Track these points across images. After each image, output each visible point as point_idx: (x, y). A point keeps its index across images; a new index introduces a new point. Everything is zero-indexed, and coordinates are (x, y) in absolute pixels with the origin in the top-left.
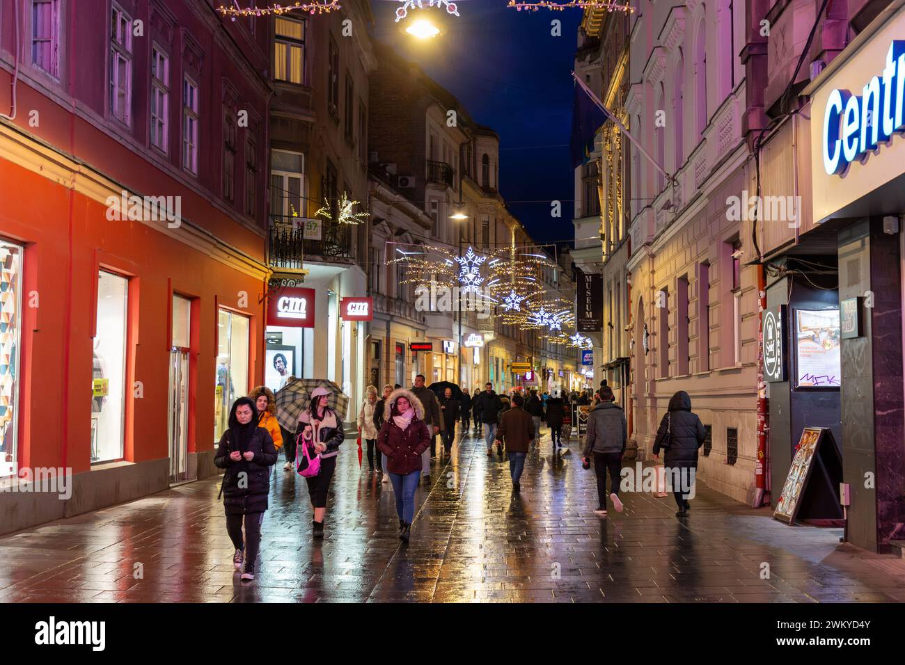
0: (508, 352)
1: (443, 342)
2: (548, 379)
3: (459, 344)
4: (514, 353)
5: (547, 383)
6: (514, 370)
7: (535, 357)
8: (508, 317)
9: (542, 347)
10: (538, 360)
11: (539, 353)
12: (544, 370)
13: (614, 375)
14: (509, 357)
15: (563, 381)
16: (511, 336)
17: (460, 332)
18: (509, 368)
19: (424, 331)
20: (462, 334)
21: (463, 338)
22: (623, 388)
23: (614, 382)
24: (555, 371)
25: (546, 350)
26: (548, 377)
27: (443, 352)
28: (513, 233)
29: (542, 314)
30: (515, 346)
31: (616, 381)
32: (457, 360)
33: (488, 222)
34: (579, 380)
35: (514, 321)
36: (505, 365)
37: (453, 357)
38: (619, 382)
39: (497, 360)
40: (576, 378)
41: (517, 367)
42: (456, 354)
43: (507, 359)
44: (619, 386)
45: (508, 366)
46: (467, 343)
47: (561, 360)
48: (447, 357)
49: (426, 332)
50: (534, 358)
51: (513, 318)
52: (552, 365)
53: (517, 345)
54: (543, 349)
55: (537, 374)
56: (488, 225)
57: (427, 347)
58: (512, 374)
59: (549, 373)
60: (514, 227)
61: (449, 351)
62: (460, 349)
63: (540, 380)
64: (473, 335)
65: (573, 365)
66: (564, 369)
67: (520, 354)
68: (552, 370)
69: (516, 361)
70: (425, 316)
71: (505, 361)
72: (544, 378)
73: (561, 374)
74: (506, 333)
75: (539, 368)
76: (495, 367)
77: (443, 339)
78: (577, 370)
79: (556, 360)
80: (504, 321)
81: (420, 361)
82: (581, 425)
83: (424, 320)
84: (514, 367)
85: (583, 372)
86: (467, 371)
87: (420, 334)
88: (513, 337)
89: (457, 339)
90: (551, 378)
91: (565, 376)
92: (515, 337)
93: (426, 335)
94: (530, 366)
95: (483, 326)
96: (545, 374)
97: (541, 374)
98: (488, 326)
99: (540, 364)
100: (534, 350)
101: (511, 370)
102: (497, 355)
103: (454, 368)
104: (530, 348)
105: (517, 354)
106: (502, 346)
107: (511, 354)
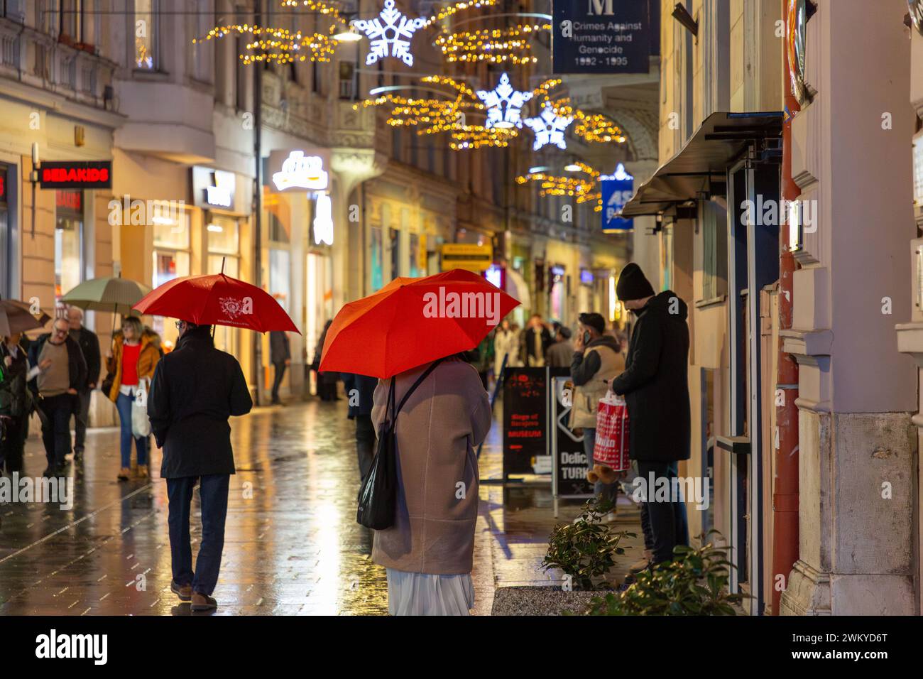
0: (430, 215)
1: (190, 172)
2: (550, 291)
3: (256, 180)
4: (449, 220)
5: (549, 302)
6: (447, 265)
7: (513, 232)
9: (534, 209)
10: (524, 241)
11: (526, 224)
12: (539, 269)
13: (698, 240)
14: (433, 229)
15: (591, 297)
16: (439, 169)
17: (257, 147)
18: (433, 260)
19: (111, 130)
20: (265, 152)
21: (267, 166)
22: (741, 301)
23: (698, 277)
25: (546, 217)
26: (552, 284)
27: (190, 200)
29: (505, 97)
30: (453, 202)
31: (707, 269)
32: (248, 229)
35: (422, 115)
36: (421, 251)
37: (237, 219)
38: (722, 273)
39: (395, 235)
41: (458, 257)
42: (244, 208)
43: (428, 236)
44: (722, 292)
45: (429, 254)
46: (281, 180)
47: (588, 245)
48: (208, 217)
49: (115, 134)
50: (508, 235)
51: (418, 107)
52: (562, 254)
53: (458, 200)
54: (538, 214)
55: (517, 277)
57: (91, 175)
59: (552, 276)
61: (212, 199)
62: (256, 197)
63: (525, 291)
64: (296, 156)
65: (618, 256)
66: (596, 265)
67: (470, 222)
68: (563, 267)
69: (455, 241)
70: (118, 86)
71: (422, 240)
72: (540, 288)
73: (588, 277)
74: (422, 163)
75: (525, 263)
76: (387, 257)
77: (188, 160)
79: (574, 242)
80: (395, 117)
81: (92, 224)
82: (567, 458)
83: (108, 94)
84: (447, 257)
86: (291, 264)
87: (90, 137)
88: (446, 174)
89: (250, 166)
90: (558, 289)
92: (453, 176)
93: (116, 143)
94: (498, 255)
95: (344, 135)
96: (542, 277)
97: (533, 277)
98: (356, 137)
99: (527, 251)
100: (512, 213)
101: (440, 264)
102: (395, 222)
103: (239, 252)
104: (501, 211)
105: (459, 223)
106: (410, 199)
107: (440, 221)
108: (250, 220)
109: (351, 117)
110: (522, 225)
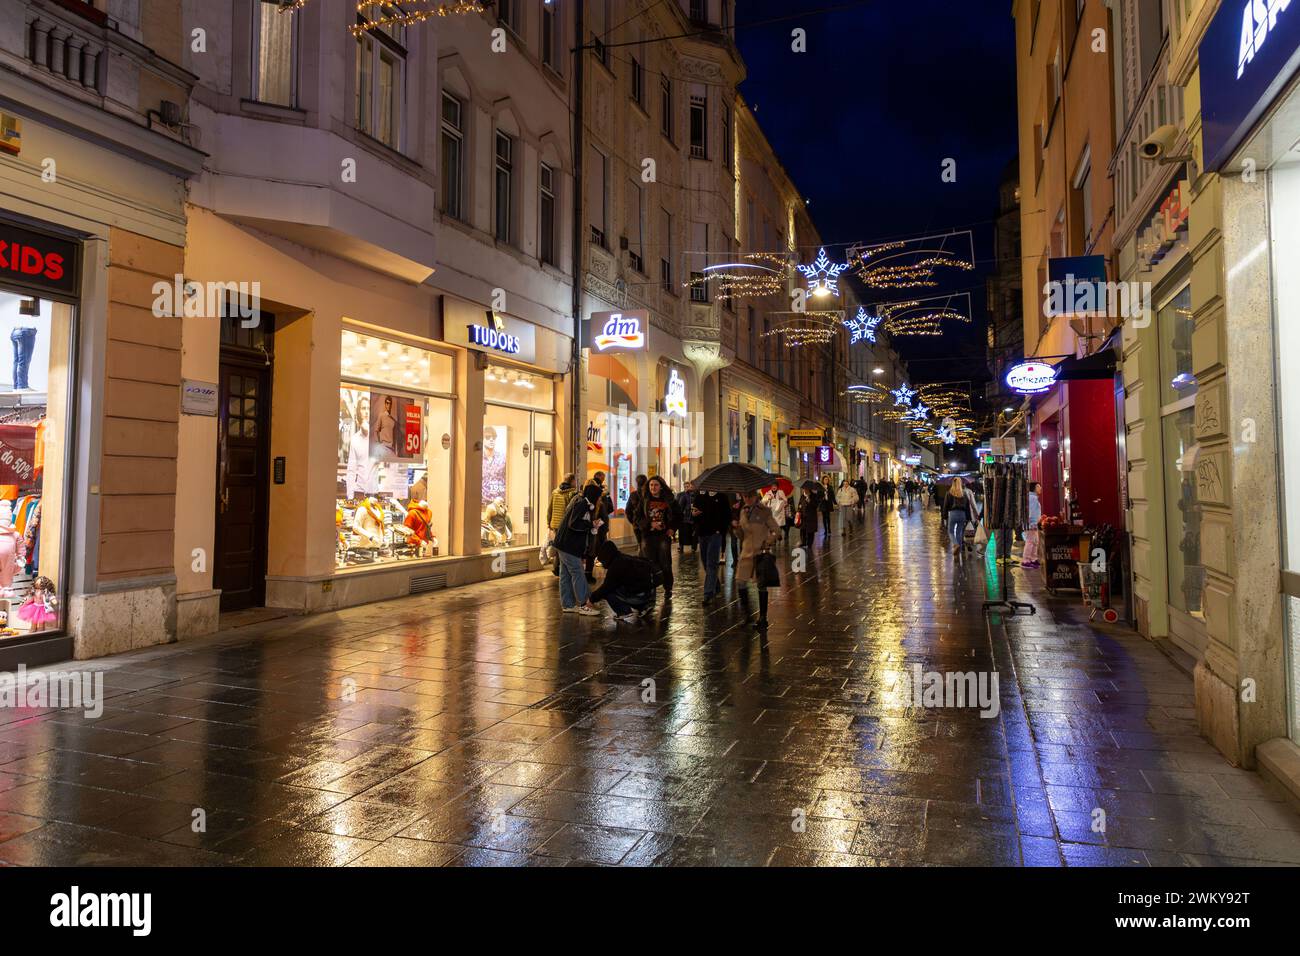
0: (781, 409)
1: (439, 299)
2: (859, 464)
4: (794, 415)
6: (793, 443)
7: (837, 429)
8: (794, 333)
10: (843, 435)
11: (845, 426)
12: (852, 452)
14: (782, 419)
15: (878, 467)
16: (787, 380)
17: (576, 309)
18: (784, 440)
19: (180, 173)
20: (586, 314)
24: (868, 454)
25: (855, 424)
26: (859, 460)
27: (438, 334)
28: (791, 212)
30: (797, 405)
32: (565, 389)
33: (705, 99)
34: (899, 466)
36: (773, 438)
37: (552, 376)
39: (751, 419)
40: (895, 464)
41: (800, 438)
42: (558, 365)
43: (777, 422)
45: (780, 436)
47: (875, 440)
48: (481, 360)
50: (834, 430)
52: (864, 445)
53: (801, 404)
54: (851, 422)
55: (838, 454)
56: (705, 106)
58: (792, 451)
59: (859, 456)
60: (792, 203)
62: (575, 357)
63: (843, 462)
65: (891, 448)
66: (880, 452)
68: (865, 452)
69: (797, 427)
71: (774, 425)
72: (853, 461)
73: (877, 458)
74: (774, 372)
75: (844, 447)
78: (896, 456)
79: (869, 438)
84: (792, 438)
85: (903, 457)
88: (792, 386)
89: (565, 325)
90: (863, 463)
91: (882, 462)
92: (797, 388)
94: (827, 440)
95: (694, 330)
96: (855, 457)
97: (849, 455)
98: (705, 331)
99: (846, 441)
100: (836, 419)
101: (788, 442)
102: (752, 410)
103: (554, 409)
104: (831, 418)
105: (802, 419)
106: (763, 396)
107: (787, 414)
108: (567, 377)
109: (701, 316)
110: (842, 426)
